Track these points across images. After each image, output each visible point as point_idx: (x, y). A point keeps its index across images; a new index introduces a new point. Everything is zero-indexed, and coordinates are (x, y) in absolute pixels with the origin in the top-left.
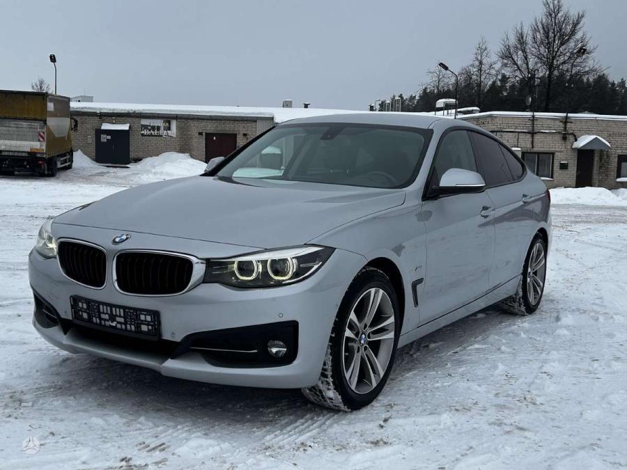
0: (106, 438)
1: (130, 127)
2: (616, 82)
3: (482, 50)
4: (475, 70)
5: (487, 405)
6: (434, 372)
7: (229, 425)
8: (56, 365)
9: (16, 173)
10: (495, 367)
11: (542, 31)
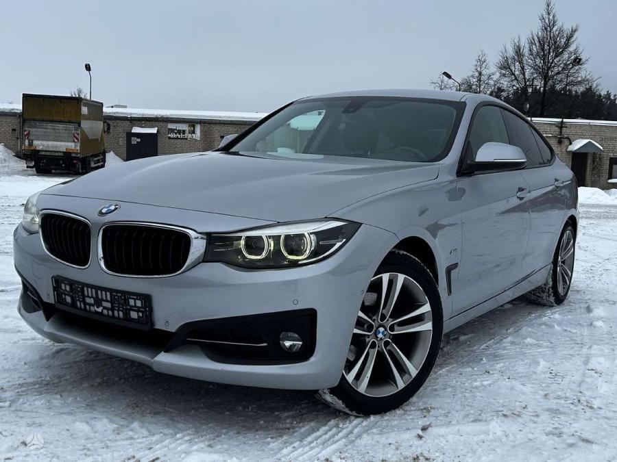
0: (89, 449)
1: (158, 131)
2: (602, 95)
3: (481, 62)
4: (475, 80)
5: (539, 410)
6: (470, 369)
7: (238, 433)
8: (48, 357)
9: (53, 171)
10: (537, 363)
11: (538, 44)
